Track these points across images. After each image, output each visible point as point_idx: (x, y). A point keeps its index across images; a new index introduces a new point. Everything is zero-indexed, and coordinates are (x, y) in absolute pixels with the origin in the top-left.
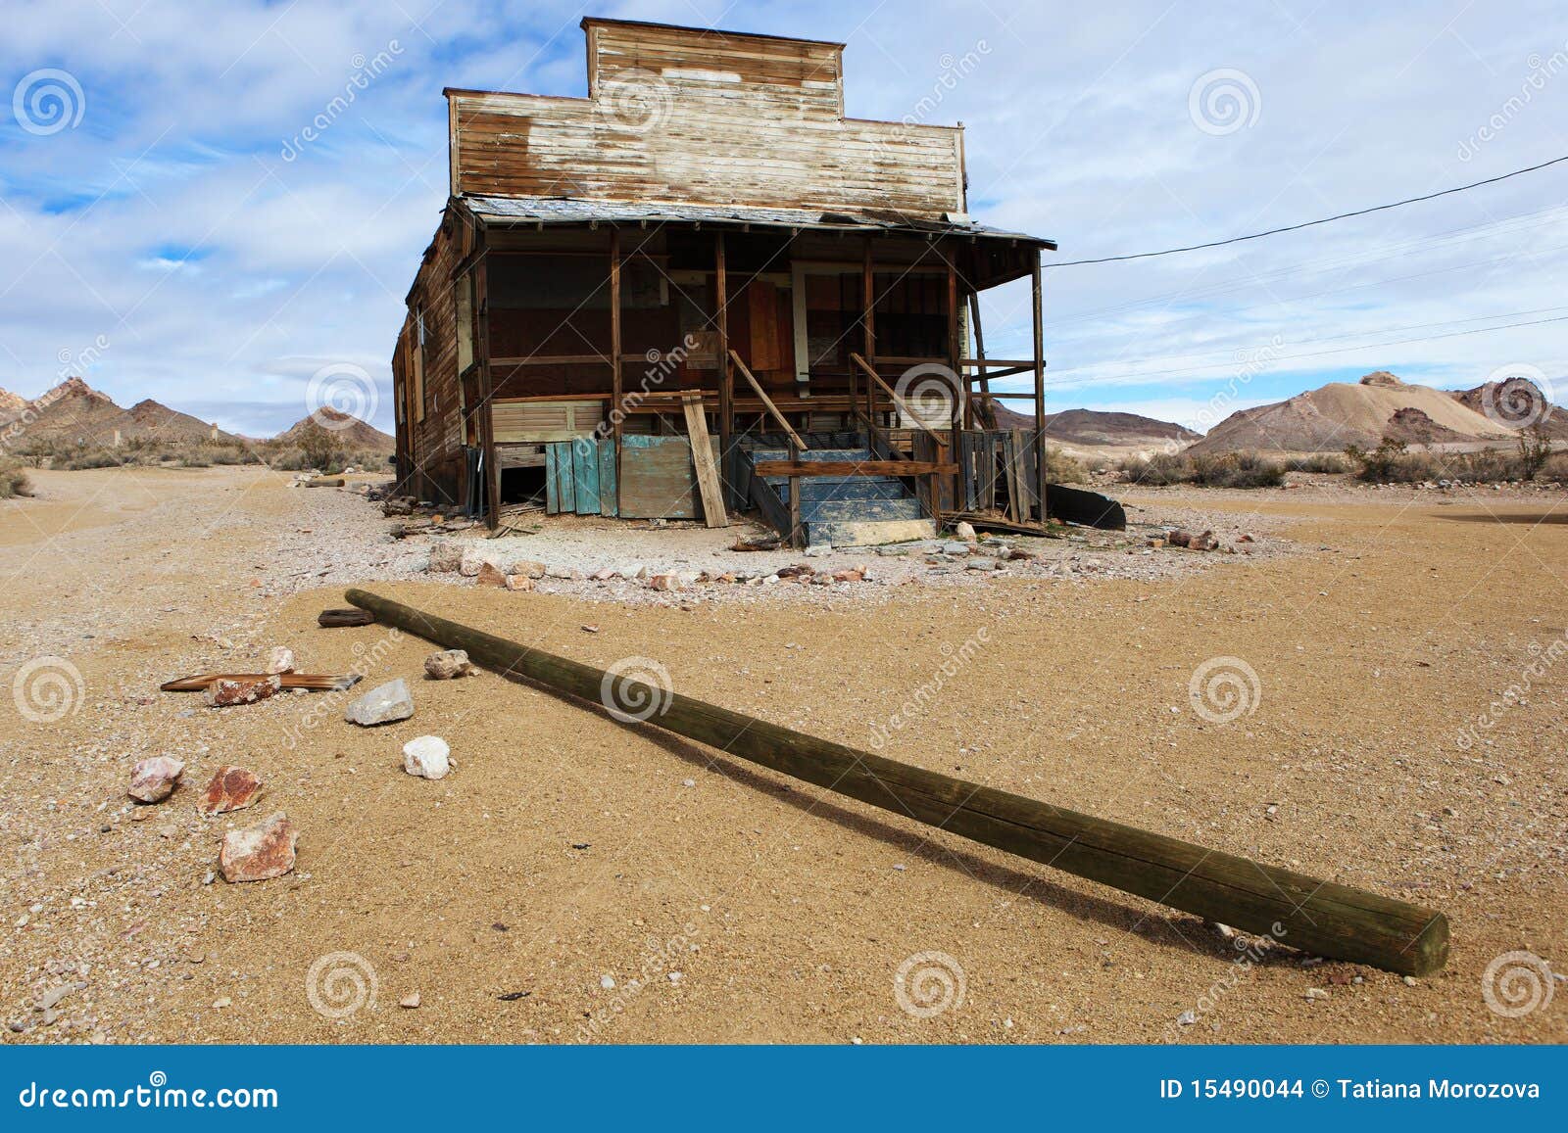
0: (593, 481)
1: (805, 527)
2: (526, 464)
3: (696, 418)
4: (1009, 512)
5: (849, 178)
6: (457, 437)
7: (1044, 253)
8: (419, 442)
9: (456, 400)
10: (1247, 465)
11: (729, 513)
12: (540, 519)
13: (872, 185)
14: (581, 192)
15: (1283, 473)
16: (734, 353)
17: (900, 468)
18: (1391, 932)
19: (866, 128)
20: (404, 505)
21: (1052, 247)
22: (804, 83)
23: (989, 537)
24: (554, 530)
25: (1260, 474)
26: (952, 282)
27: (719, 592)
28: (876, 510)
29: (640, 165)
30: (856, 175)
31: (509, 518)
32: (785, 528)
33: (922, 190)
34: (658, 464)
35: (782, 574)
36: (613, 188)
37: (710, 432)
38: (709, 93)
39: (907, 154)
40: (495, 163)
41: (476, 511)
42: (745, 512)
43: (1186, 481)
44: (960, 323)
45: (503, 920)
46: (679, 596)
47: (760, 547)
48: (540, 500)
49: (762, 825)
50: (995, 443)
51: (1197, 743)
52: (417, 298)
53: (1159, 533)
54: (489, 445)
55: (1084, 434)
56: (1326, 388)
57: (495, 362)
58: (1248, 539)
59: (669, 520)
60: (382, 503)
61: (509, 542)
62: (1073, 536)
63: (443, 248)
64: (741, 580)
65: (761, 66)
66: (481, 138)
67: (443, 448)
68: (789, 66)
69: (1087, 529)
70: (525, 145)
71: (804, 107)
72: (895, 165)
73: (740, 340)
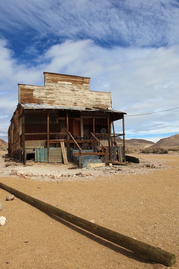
0: (43, 156)
1: (82, 164)
2: (31, 153)
3: (63, 144)
4: (119, 161)
5: (91, 101)
6: (19, 147)
7: (125, 115)
8: (12, 147)
9: (19, 140)
10: (162, 150)
11: (69, 161)
12: (34, 163)
13: (95, 102)
14: (43, 103)
15: (168, 151)
16: (69, 133)
17: (99, 154)
18: (165, 258)
19: (94, 92)
20: (9, 159)
21: (126, 114)
22: (83, 84)
23: (115, 166)
24: (36, 165)
25: (164, 151)
26: (108, 120)
27: (65, 179)
28: (95, 161)
29: (53, 98)
30: (92, 101)
31: (28, 162)
32: (78, 165)
33: (104, 103)
34: (55, 153)
35: (76, 175)
36: (48, 102)
37: (65, 147)
38: (66, 86)
39: (101, 97)
40: (27, 97)
41: (22, 161)
42: (71, 162)
43: (152, 153)
44: (110, 127)
45: (8, 261)
46: (57, 180)
47: (73, 168)
48: (34, 159)
49: (63, 233)
50: (116, 148)
51: (145, 210)
52: (12, 120)
53: (145, 164)
54: (24, 149)
55: (135, 143)
56: (176, 135)
57: (26, 134)
58: (160, 165)
59: (57, 163)
60: (5, 158)
61: (27, 168)
62: (130, 165)
63: (17, 112)
64: (69, 176)
65: (75, 81)
66: (24, 93)
67: (16, 149)
68: (80, 81)
69: (132, 163)
70: (33, 94)
71: (83, 88)
72: (99, 99)
73: (71, 130)
